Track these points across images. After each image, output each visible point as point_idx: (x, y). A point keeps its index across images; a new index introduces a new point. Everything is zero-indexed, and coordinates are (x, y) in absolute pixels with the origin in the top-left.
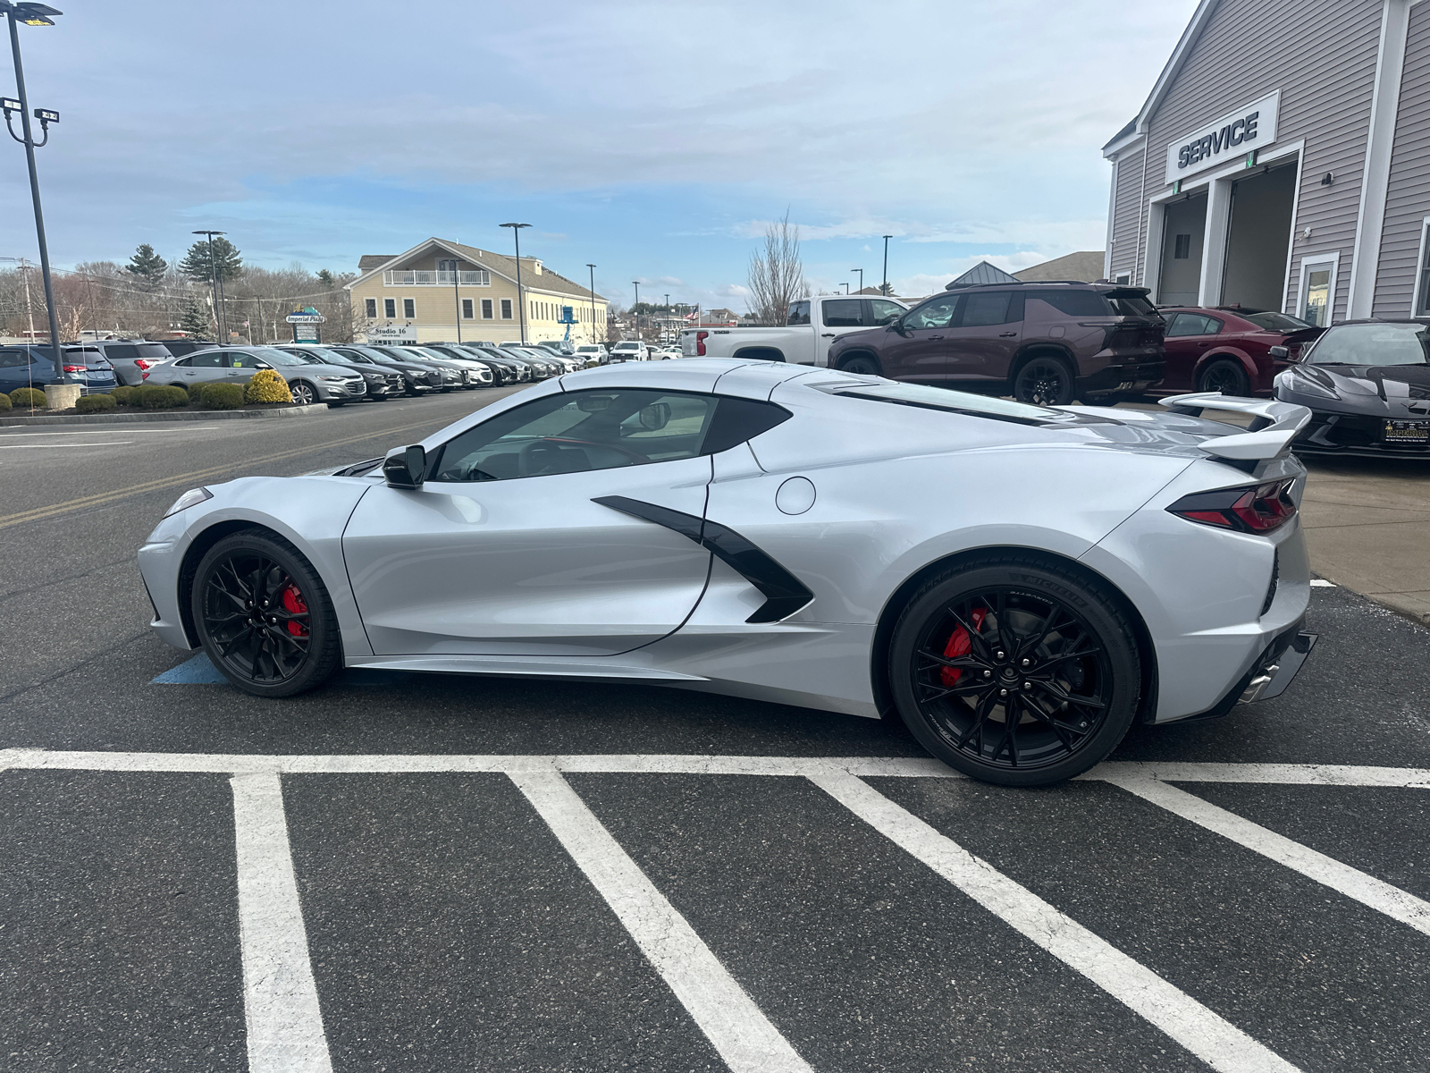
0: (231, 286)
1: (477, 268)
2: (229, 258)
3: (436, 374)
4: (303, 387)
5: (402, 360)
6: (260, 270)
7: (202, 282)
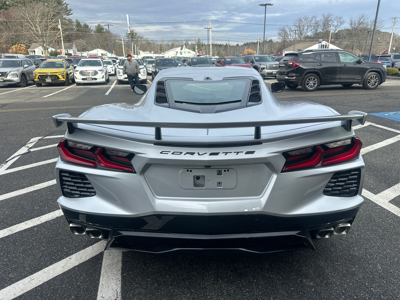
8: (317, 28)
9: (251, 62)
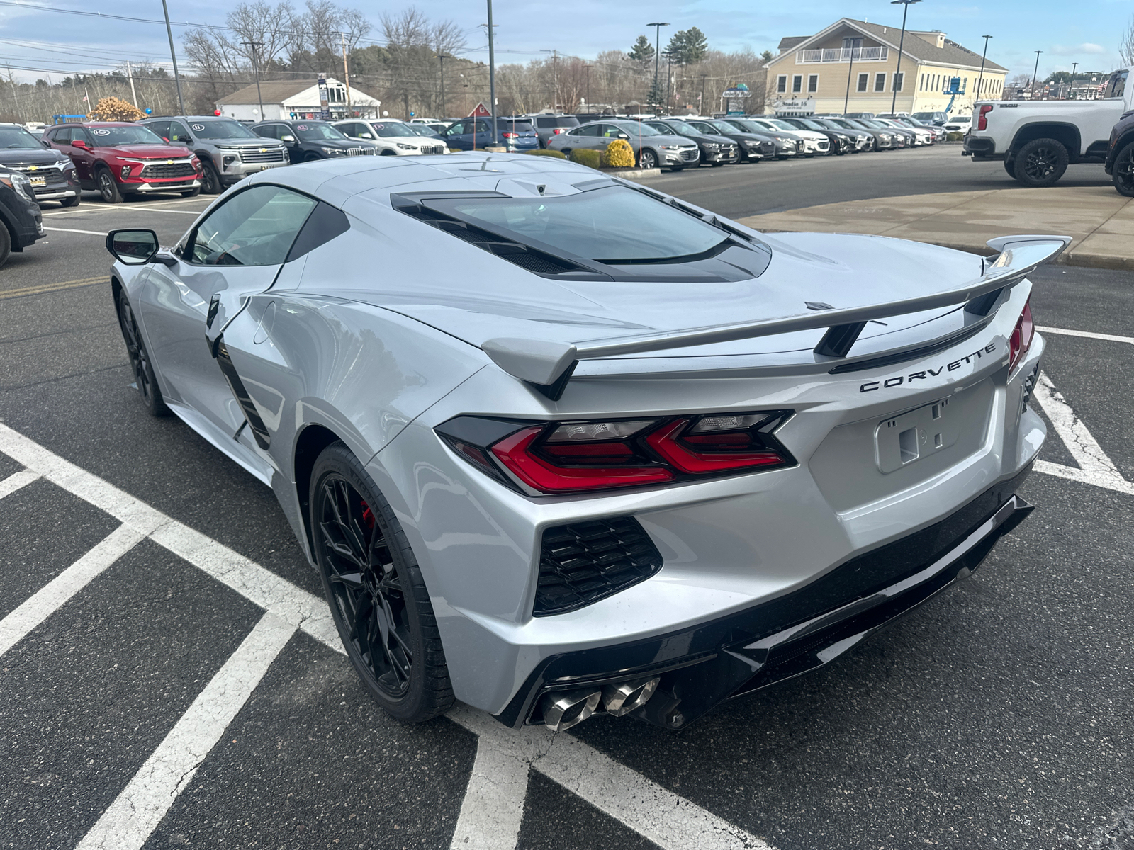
0: (696, 67)
1: (878, 44)
2: (699, 44)
3: (770, 143)
4: (648, 154)
5: (749, 132)
6: (719, 53)
7: (677, 65)
8: (300, 40)
9: (181, 139)
